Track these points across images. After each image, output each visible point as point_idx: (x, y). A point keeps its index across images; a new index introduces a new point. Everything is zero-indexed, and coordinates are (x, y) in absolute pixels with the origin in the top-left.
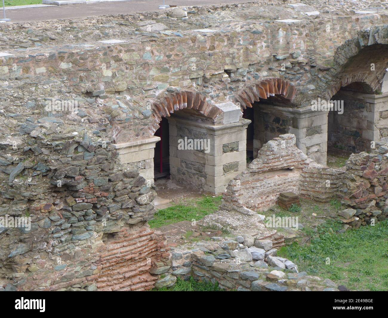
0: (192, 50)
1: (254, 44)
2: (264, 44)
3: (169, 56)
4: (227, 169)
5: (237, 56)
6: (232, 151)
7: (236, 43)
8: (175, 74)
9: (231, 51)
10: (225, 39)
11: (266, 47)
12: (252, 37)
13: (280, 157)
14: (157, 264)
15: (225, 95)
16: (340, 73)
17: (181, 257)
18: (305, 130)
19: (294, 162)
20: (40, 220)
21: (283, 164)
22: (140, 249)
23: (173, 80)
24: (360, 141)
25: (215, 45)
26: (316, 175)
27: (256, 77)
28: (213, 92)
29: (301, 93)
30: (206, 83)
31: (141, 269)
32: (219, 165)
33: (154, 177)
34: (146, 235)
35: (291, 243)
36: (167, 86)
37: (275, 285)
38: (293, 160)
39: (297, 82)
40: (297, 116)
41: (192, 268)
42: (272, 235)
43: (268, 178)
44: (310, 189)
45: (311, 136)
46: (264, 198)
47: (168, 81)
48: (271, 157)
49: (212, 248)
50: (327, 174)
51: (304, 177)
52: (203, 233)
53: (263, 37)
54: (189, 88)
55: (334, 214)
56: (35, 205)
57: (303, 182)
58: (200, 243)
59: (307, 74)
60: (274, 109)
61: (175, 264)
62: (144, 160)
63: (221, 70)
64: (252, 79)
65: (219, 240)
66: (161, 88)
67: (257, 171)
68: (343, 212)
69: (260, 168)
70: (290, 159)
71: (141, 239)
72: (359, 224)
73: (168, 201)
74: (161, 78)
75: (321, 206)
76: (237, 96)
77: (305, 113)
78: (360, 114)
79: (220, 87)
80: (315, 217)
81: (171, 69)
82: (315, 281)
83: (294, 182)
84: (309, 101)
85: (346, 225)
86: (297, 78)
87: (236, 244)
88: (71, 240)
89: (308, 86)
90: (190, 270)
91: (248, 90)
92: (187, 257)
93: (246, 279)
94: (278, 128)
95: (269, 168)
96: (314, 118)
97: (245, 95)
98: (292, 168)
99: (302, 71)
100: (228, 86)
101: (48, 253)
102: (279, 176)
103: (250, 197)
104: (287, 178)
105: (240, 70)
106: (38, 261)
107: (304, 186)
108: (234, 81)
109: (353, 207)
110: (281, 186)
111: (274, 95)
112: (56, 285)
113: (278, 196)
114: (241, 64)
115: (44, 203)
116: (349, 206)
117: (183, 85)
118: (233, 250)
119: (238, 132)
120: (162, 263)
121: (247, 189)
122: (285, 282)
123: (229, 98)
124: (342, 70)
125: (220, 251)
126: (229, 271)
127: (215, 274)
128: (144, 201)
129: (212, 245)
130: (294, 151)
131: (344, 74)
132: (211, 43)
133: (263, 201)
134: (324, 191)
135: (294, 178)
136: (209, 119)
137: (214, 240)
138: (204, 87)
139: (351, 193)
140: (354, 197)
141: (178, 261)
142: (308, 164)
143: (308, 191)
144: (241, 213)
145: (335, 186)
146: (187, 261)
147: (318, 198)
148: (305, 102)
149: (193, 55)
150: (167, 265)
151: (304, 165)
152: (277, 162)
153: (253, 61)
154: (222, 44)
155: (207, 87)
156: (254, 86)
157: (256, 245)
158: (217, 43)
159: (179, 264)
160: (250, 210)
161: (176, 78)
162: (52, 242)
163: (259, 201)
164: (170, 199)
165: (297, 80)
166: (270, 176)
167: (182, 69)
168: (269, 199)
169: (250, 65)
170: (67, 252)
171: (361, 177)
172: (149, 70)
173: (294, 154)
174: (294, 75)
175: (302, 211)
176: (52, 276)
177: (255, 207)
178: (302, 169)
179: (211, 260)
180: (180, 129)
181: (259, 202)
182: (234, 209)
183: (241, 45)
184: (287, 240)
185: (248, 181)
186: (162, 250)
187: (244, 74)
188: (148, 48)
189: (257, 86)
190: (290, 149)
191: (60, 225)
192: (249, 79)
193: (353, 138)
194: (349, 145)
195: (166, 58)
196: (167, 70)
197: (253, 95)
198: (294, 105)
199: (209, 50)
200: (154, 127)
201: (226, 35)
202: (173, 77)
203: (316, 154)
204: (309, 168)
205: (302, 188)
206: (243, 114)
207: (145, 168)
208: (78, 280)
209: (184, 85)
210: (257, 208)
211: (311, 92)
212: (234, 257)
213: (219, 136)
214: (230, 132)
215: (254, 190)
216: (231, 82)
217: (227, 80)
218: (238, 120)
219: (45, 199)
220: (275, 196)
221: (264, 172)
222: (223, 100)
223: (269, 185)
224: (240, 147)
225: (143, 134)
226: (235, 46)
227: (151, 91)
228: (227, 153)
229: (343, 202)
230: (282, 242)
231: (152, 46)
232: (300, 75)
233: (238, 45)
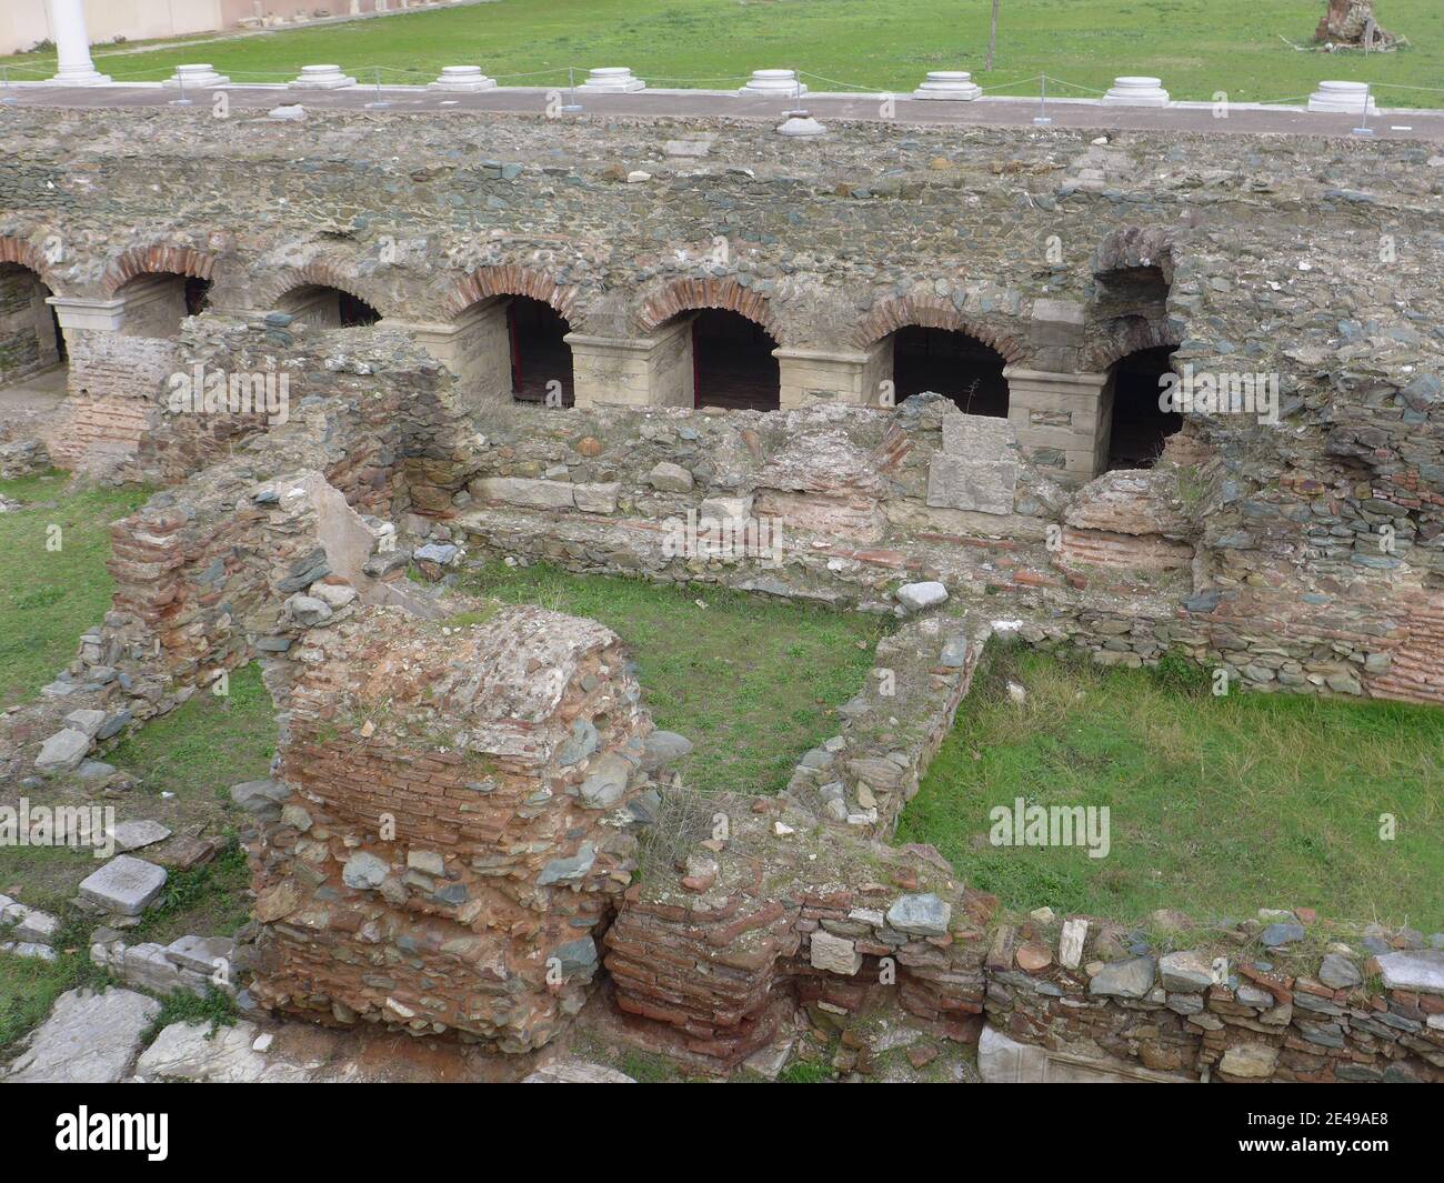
20: (1282, 502)
56: (1291, 476)
88: (1348, 558)
101: (1296, 566)
106: (1268, 571)
112: (1302, 627)
115: (1308, 476)
162: (1304, 549)
170: (1335, 577)
176: (1293, 607)
191: (1329, 526)
208: (1348, 634)
219: (1313, 471)
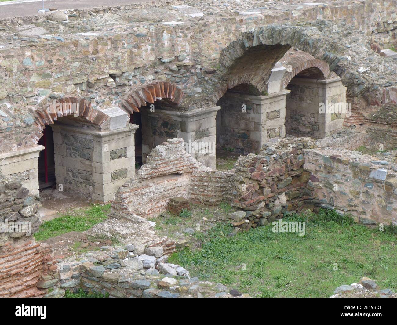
0: (74, 54)
1: (139, 47)
2: (149, 47)
3: (50, 61)
4: (116, 176)
5: (121, 59)
6: (120, 157)
7: (120, 46)
8: (57, 80)
9: (116, 54)
10: (109, 42)
11: (151, 50)
12: (136, 40)
13: (169, 162)
14: (44, 277)
15: (111, 100)
16: (226, 75)
17: (70, 269)
18: (193, 133)
19: (183, 166)
21: (172, 169)
22: (26, 263)
23: (55, 86)
24: (248, 143)
25: (99, 49)
26: (205, 178)
27: (142, 81)
28: (98, 97)
29: (188, 96)
30: (90, 88)
31: (28, 283)
32: (107, 172)
33: (38, 188)
34: (32, 249)
35: (182, 249)
36: (50, 92)
37: (166, 293)
38: (182, 164)
39: (184, 85)
40: (185, 120)
41: (81, 280)
42: (163, 242)
43: (157, 184)
44: (200, 193)
45: (199, 140)
46: (154, 204)
47: (51, 87)
48: (160, 162)
49: (101, 258)
50: (216, 178)
51: (194, 181)
52: (91, 243)
53: (148, 40)
54: (73, 93)
55: (224, 217)
57: (193, 186)
58: (88, 254)
59: (194, 77)
60: (162, 113)
61: (63, 277)
62: (28, 171)
63: (105, 75)
64: (138, 83)
65: (108, 250)
66: (43, 95)
67: (146, 176)
68: (233, 215)
69: (149, 174)
70: (179, 163)
71: (26, 253)
72: (250, 226)
73: (54, 212)
74: (42, 85)
75: (211, 209)
76: (123, 101)
77: (193, 116)
78: (248, 116)
79: (105, 92)
80: (205, 221)
81: (53, 75)
82: (206, 286)
83: (184, 187)
84: (196, 104)
85: (236, 228)
86: (183, 81)
87: (126, 253)
89: (195, 89)
90: (79, 282)
91: (134, 95)
92: (76, 269)
93: (137, 288)
94: (166, 132)
95: (158, 174)
96: (202, 121)
97: (132, 99)
98: (181, 172)
99: (188, 74)
100: (114, 91)
102: (168, 181)
103: (140, 204)
104: (176, 182)
105: (125, 75)
107: (193, 190)
108: (120, 85)
109: (243, 210)
110: (171, 191)
111: (161, 99)
113: (168, 201)
114: (126, 68)
116: (239, 209)
117: (66, 91)
118: (123, 259)
119: (126, 138)
120: (49, 277)
121: (136, 196)
122: (177, 289)
123: (115, 104)
124: (228, 72)
125: (110, 261)
126: (120, 281)
127: (105, 284)
128: (28, 213)
129: (101, 255)
130: (183, 155)
131: (230, 76)
132: (94, 47)
133: (153, 207)
134: (213, 194)
135: (184, 183)
136: (95, 125)
137: (103, 250)
138: (89, 92)
139: (240, 195)
140: (243, 199)
141: (66, 273)
142: (197, 168)
143: (198, 195)
144: (131, 221)
145: (224, 189)
146: (76, 273)
147: (208, 201)
148: (193, 105)
149: (76, 59)
150: (55, 278)
151: (193, 169)
152: (166, 167)
153: (139, 65)
154: (106, 48)
155: (92, 92)
156: (140, 90)
157: (147, 252)
158: (100, 46)
159: (67, 277)
160: (140, 217)
161: (58, 84)
163: (149, 207)
164: (56, 209)
165: (184, 83)
166: (159, 182)
167: (65, 74)
168: (159, 205)
169: (135, 69)
171: (250, 179)
172: (30, 76)
173: (183, 158)
174: (180, 78)
175: (193, 216)
177: (145, 214)
178: (191, 173)
179: (101, 271)
180: (65, 136)
181: (148, 209)
182: (123, 217)
183: (126, 48)
184: (178, 246)
185: (137, 188)
186: (49, 263)
187: (130, 79)
188: (28, 54)
189: (144, 90)
190: (178, 153)
192: (135, 83)
193: (241, 140)
194: (237, 147)
195: (48, 64)
196: (49, 76)
197: (139, 99)
198: (181, 109)
199: (92, 54)
200: (37, 135)
201: (109, 39)
202: (55, 83)
203: (205, 158)
204: (198, 171)
205: (192, 192)
206: (130, 119)
207: (28, 179)
209: (68, 91)
210: (147, 215)
211: (198, 95)
212: (124, 267)
213: (106, 142)
214: (117, 138)
215: (144, 197)
216: (117, 86)
217: (112, 85)
218: (125, 126)
220: (165, 201)
221: (153, 178)
222: (109, 105)
223: (159, 191)
224: (128, 153)
225: (26, 143)
226: (119, 50)
227: (32, 98)
228: (115, 160)
229: (233, 205)
230: (173, 248)
231: (32, 51)
232: (187, 78)
233: (122, 49)
